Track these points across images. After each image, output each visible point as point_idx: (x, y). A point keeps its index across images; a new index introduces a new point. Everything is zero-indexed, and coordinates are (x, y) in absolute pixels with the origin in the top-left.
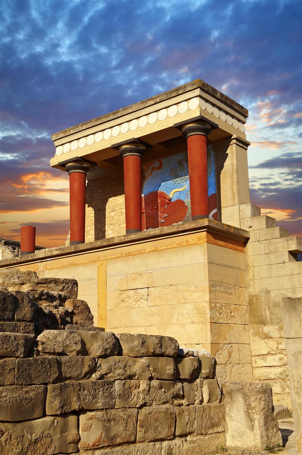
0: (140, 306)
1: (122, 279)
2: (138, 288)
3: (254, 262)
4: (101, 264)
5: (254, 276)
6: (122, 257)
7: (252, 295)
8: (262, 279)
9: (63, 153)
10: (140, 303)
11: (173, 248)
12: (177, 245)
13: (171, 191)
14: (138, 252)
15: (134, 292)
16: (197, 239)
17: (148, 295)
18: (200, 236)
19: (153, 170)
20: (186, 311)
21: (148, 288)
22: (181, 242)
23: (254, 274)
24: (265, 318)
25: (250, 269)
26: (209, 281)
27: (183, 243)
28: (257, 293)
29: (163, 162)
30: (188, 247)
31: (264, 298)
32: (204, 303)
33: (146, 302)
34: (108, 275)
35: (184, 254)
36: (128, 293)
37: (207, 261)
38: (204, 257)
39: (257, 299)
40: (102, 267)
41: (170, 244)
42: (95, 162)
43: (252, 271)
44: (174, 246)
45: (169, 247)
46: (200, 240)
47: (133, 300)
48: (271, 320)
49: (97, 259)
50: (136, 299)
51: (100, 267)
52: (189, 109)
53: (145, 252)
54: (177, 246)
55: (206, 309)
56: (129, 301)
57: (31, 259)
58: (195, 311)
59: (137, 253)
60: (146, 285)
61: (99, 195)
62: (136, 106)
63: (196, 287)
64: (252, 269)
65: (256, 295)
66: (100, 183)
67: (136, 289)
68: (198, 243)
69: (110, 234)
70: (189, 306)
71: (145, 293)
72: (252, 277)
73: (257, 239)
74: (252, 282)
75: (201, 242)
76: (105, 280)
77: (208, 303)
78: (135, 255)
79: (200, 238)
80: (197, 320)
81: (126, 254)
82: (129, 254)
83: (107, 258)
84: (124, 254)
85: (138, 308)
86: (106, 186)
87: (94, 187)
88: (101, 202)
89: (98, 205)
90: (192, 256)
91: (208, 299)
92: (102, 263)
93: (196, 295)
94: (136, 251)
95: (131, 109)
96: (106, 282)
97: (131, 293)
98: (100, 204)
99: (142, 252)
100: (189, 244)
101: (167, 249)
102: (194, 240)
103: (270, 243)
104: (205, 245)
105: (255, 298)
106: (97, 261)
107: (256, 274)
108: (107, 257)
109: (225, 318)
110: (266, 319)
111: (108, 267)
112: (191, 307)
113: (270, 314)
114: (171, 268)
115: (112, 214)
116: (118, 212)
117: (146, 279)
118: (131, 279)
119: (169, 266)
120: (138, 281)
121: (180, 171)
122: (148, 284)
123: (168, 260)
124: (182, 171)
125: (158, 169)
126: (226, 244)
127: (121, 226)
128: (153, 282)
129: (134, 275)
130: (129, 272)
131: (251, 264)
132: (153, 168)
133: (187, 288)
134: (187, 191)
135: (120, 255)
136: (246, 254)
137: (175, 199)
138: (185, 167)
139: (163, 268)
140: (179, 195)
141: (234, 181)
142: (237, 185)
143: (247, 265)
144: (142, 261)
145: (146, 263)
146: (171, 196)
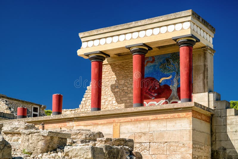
0: (143, 154)
1: (131, 136)
2: (143, 142)
3: (216, 130)
4: (116, 125)
5: (216, 139)
6: (131, 121)
7: (214, 151)
8: (221, 141)
9: (87, 47)
10: (144, 152)
11: (168, 118)
12: (171, 116)
13: (160, 78)
17: (150, 147)
19: (148, 63)
21: (150, 143)
25: (213, 134)
26: (193, 141)
27: (175, 116)
28: (218, 150)
29: (155, 58)
30: (179, 119)
31: (222, 153)
32: (189, 155)
33: (148, 151)
35: (176, 123)
36: (136, 145)
37: (192, 128)
38: (190, 126)
40: (117, 127)
43: (215, 135)
44: (169, 117)
46: (187, 115)
49: (113, 122)
50: (141, 149)
51: (115, 127)
52: (182, 29)
54: (171, 117)
55: (190, 158)
57: (63, 118)
59: (142, 120)
60: (148, 141)
63: (183, 144)
64: (214, 134)
65: (216, 151)
67: (141, 143)
68: (186, 116)
69: (114, 104)
71: (148, 146)
72: (215, 139)
73: (219, 115)
74: (214, 142)
75: (188, 116)
76: (118, 135)
77: (192, 155)
78: (141, 121)
81: (135, 120)
82: (137, 120)
83: (120, 121)
90: (182, 125)
91: (191, 152)
93: (183, 150)
99: (147, 119)
101: (164, 119)
104: (191, 119)
105: (216, 153)
106: (113, 123)
107: (217, 137)
111: (121, 127)
112: (179, 157)
114: (166, 131)
115: (116, 90)
116: (120, 89)
117: (148, 137)
118: (138, 136)
119: (165, 129)
120: (143, 138)
121: (168, 65)
122: (150, 140)
123: (165, 126)
124: (169, 65)
125: (152, 62)
126: (201, 118)
127: (122, 99)
128: (153, 139)
129: (140, 134)
130: (136, 132)
131: (214, 131)
132: (147, 61)
133: (177, 144)
134: (172, 79)
135: (130, 120)
136: (211, 124)
137: (163, 84)
138: (171, 63)
139: (160, 130)
140: (166, 82)
141: (206, 76)
142: (207, 79)
143: (211, 131)
144: (146, 125)
145: (149, 126)
146: (160, 82)
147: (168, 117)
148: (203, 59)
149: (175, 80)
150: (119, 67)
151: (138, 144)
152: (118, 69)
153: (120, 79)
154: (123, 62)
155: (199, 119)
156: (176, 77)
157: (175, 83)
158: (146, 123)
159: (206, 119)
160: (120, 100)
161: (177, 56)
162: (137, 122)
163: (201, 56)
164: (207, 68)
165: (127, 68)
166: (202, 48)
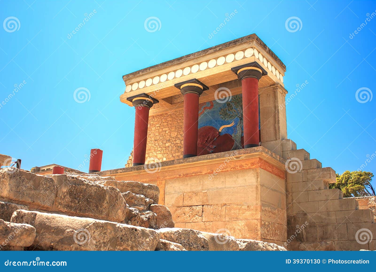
0: (194, 221)
1: (178, 197)
2: (194, 205)
3: (293, 188)
6: (180, 177)
7: (290, 216)
8: (299, 202)
9: (131, 90)
10: (195, 218)
12: (231, 168)
14: (195, 173)
15: (190, 208)
16: (250, 164)
17: (203, 212)
18: (254, 161)
19: (205, 109)
20: (238, 227)
21: (203, 206)
22: (235, 166)
23: (292, 198)
24: (301, 237)
25: (289, 194)
26: (261, 201)
27: (237, 167)
28: (295, 215)
29: (214, 103)
30: (241, 171)
31: (301, 219)
32: (256, 221)
33: (200, 217)
34: (166, 193)
35: (237, 177)
36: (184, 209)
37: (259, 183)
38: (257, 180)
39: (295, 219)
40: (161, 186)
41: (225, 168)
42: (157, 99)
43: (291, 196)
44: (229, 170)
45: (224, 170)
46: (253, 165)
47: (188, 216)
48: (307, 238)
49: (156, 179)
50: (191, 215)
51: (159, 186)
52: (244, 57)
53: (202, 174)
54: (231, 170)
55: (257, 225)
56: (185, 217)
58: (246, 228)
60: (201, 203)
61: (157, 129)
62: (198, 54)
63: (248, 207)
64: (291, 194)
65: (294, 216)
66: (158, 118)
67: (192, 206)
68: (251, 167)
70: (240, 223)
71: (200, 210)
72: (291, 201)
74: (291, 205)
75: (254, 167)
76: (163, 197)
77: (260, 221)
78: (192, 176)
79: (253, 163)
80: (248, 236)
81: (184, 175)
84: (182, 175)
85: (193, 223)
86: (163, 121)
87: (153, 122)
88: (158, 134)
89: (155, 137)
90: (246, 179)
91: (259, 217)
92: (161, 182)
93: (248, 213)
94: (193, 173)
95: (194, 56)
96: (164, 198)
97: (187, 209)
98: (157, 136)
99: (199, 174)
100: (243, 168)
101: (222, 172)
102: (248, 165)
103: (307, 172)
104: (258, 169)
105: (293, 219)
107: (294, 198)
108: (166, 177)
109: (271, 235)
110: (303, 238)
111: (166, 186)
112: (243, 224)
113: (306, 234)
114: (225, 189)
115: (167, 145)
116: (172, 143)
117: (201, 197)
118: (187, 197)
119: (224, 186)
120: (194, 199)
121: (229, 110)
122: (203, 202)
123: (223, 182)
124: (231, 110)
125: (210, 108)
126: (273, 171)
127: (174, 155)
128: (207, 200)
129: (190, 194)
130: (186, 191)
131: (290, 190)
132: (205, 107)
133: (239, 207)
134: (235, 127)
135: (178, 176)
136: (286, 181)
137: (224, 133)
138: (233, 107)
139: (217, 188)
140: (227, 130)
141: (277, 120)
142: (279, 123)
143: (287, 190)
144: (198, 182)
145: (202, 183)
146: (220, 131)
147: (226, 170)
148: (273, 99)
149: (238, 128)
150: (172, 117)
151: (188, 208)
152: (170, 119)
153: (173, 131)
154: (176, 111)
155: (270, 172)
156: (239, 123)
157: (239, 132)
158: (199, 179)
159: (279, 174)
160: (171, 156)
161: (240, 99)
162: (187, 178)
163: (269, 96)
164: (278, 110)
165: (180, 117)
166: (271, 85)
